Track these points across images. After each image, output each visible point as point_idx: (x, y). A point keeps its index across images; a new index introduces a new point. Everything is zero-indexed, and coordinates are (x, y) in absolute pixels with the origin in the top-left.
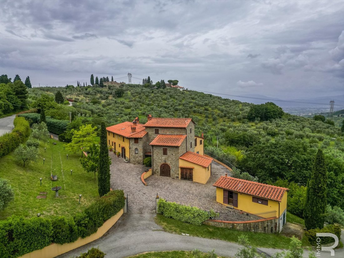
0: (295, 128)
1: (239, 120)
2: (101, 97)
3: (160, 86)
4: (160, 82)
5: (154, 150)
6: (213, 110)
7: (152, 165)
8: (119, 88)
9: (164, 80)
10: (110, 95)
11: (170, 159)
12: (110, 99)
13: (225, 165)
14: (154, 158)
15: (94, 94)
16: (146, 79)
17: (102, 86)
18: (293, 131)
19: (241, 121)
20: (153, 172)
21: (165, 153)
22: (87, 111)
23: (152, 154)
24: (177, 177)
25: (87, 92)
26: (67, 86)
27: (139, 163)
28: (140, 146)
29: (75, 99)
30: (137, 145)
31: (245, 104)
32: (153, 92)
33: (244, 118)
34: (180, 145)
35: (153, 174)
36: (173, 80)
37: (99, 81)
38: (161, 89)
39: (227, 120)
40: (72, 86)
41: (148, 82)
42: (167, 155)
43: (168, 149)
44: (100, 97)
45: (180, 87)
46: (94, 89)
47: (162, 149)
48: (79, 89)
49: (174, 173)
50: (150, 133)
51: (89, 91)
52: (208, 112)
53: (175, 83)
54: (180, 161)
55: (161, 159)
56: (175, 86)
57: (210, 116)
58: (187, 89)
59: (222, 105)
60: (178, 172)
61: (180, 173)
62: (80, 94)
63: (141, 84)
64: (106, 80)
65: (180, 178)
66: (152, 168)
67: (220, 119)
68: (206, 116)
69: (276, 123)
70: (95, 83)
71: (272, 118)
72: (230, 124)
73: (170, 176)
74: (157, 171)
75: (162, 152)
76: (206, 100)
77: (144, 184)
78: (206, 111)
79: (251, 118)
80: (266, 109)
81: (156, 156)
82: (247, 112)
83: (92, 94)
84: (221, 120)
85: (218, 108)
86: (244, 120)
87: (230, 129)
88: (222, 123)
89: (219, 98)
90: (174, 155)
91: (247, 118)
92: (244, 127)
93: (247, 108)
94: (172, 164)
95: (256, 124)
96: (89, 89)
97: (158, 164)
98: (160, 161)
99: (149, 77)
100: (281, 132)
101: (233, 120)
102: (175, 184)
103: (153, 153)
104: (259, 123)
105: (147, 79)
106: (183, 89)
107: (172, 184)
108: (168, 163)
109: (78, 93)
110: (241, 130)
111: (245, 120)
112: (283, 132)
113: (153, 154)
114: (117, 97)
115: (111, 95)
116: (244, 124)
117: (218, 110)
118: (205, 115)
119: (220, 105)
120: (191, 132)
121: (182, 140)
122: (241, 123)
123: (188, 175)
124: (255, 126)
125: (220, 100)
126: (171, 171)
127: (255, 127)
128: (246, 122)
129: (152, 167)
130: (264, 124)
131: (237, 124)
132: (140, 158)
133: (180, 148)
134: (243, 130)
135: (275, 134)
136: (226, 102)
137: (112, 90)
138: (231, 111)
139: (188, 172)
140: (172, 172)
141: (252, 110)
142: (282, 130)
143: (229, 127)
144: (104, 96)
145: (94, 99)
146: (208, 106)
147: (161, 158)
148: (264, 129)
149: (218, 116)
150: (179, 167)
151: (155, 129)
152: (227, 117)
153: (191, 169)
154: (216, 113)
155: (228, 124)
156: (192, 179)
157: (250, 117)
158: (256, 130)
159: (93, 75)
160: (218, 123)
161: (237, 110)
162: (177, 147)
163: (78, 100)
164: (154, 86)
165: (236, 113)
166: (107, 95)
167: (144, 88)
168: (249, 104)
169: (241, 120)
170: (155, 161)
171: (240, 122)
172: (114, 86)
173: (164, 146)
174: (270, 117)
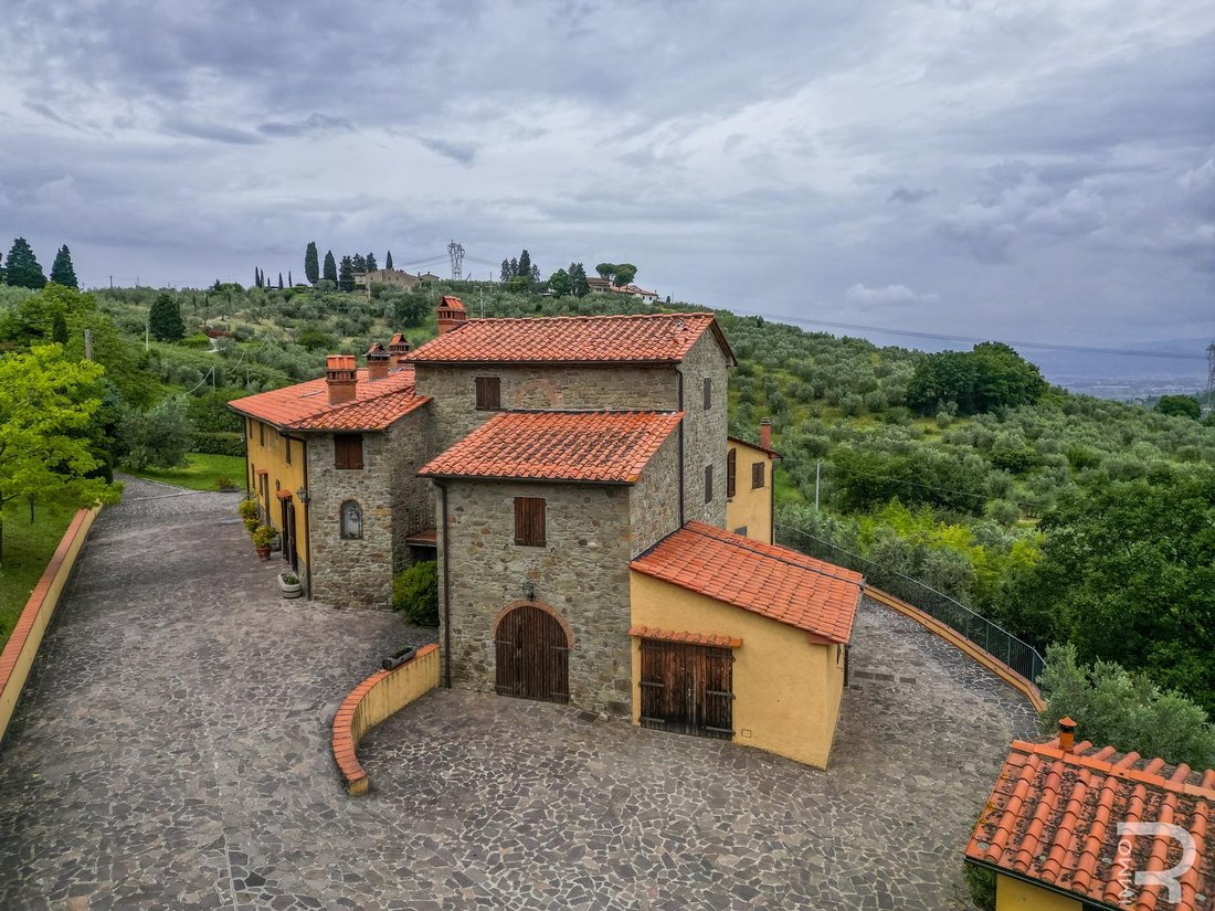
0: (1099, 442)
1: (875, 409)
2: (341, 327)
3: (566, 285)
4: (567, 270)
5: (452, 512)
6: (769, 371)
7: (442, 613)
8: (411, 293)
9: (580, 266)
10: (377, 321)
11: (563, 577)
12: (377, 334)
13: (910, 610)
14: (454, 566)
15: (316, 313)
16: (514, 260)
17: (349, 286)
18: (1096, 451)
19: (882, 416)
20: (448, 667)
21: (530, 532)
22: (271, 371)
23: (440, 539)
24: (617, 708)
25: (290, 308)
26: (218, 287)
27: (369, 600)
28: (372, 487)
29: (239, 329)
30: (355, 482)
31: (893, 354)
32: (539, 308)
33: (893, 404)
34: (636, 471)
35: (447, 681)
36: (616, 263)
37: (338, 266)
38: (572, 298)
39: (825, 411)
40: (236, 285)
41: (520, 272)
42: (543, 545)
43: (553, 503)
44: (338, 324)
45: (640, 292)
46: (318, 297)
47: (509, 502)
48: (259, 295)
49: (593, 679)
50: (445, 406)
51: (299, 305)
52: (749, 379)
53: (625, 274)
54: (637, 587)
55: (503, 578)
56: (622, 289)
57: (760, 396)
58: (669, 298)
59: (807, 353)
60: (621, 669)
61: (636, 678)
62: (260, 314)
63: (497, 278)
64: (367, 265)
65: (636, 713)
66: (442, 640)
67: (798, 407)
68: (742, 396)
69: (1023, 424)
70: (321, 275)
71: (1004, 402)
72: (839, 425)
73: (566, 700)
74: (475, 656)
75: (512, 526)
76: (743, 338)
77: (345, 783)
78: (743, 377)
79: (920, 404)
80: (981, 368)
81: (470, 551)
82: (902, 381)
83: (310, 313)
84: (804, 410)
85: (788, 367)
86: (893, 409)
87: (843, 443)
88: (806, 422)
89: (791, 330)
90: (592, 544)
91: (904, 404)
92: (896, 437)
93: (900, 367)
94: (577, 615)
95: (944, 426)
96: (296, 298)
97: (480, 607)
98: (495, 588)
99: (525, 254)
100: (1051, 456)
101: (852, 412)
102: (600, 766)
103: (446, 528)
104: (953, 422)
105: (518, 260)
106: (654, 298)
107: (572, 771)
108: (554, 601)
109: (254, 311)
110: (884, 449)
111: (900, 409)
112: (1059, 456)
113: (446, 542)
114: (400, 326)
115: (382, 321)
116: (895, 426)
117: (791, 374)
118: (739, 394)
119: (796, 356)
120: (707, 406)
121: (650, 445)
122: (881, 424)
123: (693, 694)
124: (937, 434)
125: (794, 338)
126: (572, 659)
127: (937, 439)
128: (904, 417)
129: (442, 631)
130: (977, 425)
131: (868, 426)
132: (374, 567)
133: (636, 495)
134: (895, 446)
135: (1025, 463)
136: (820, 343)
137: (386, 300)
138: (844, 377)
139: (699, 673)
140: (577, 672)
141: (926, 371)
142: (1051, 450)
143: (837, 438)
144: (356, 321)
145: (311, 330)
146: (749, 358)
147: (499, 567)
148: (975, 445)
149: (792, 395)
150: (627, 637)
151: (477, 380)
152: (825, 401)
153: (720, 655)
154: (783, 383)
155: (833, 427)
156: (729, 726)
157: (916, 399)
158: (944, 450)
159: (314, 243)
160: (791, 424)
161: (866, 372)
162: (616, 489)
163: (251, 332)
164: (544, 287)
165: (862, 384)
166: (365, 318)
167: (506, 294)
168: (905, 351)
169: (881, 411)
170: (464, 585)
171: (878, 419)
172: (392, 286)
173: (518, 482)
174: (995, 401)
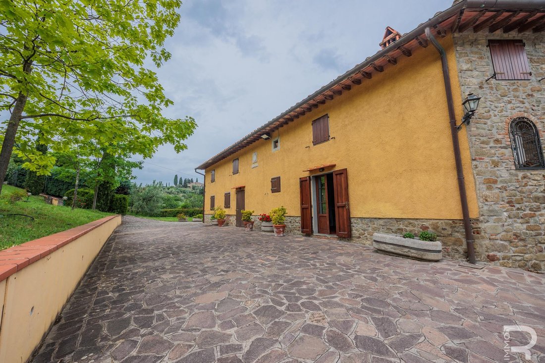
15: (176, 193)
17: (185, 186)
25: (169, 191)
37: (183, 181)
46: (177, 189)
51: (172, 191)
64: (191, 181)
70: (178, 184)
137: (196, 190)
159: (177, 175)
172: (197, 186)
